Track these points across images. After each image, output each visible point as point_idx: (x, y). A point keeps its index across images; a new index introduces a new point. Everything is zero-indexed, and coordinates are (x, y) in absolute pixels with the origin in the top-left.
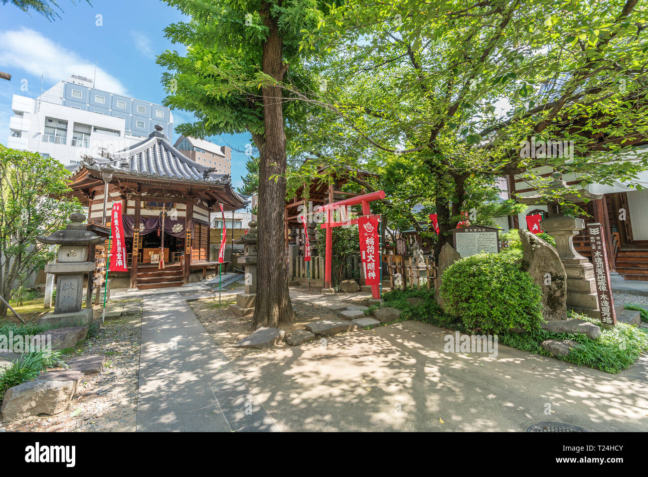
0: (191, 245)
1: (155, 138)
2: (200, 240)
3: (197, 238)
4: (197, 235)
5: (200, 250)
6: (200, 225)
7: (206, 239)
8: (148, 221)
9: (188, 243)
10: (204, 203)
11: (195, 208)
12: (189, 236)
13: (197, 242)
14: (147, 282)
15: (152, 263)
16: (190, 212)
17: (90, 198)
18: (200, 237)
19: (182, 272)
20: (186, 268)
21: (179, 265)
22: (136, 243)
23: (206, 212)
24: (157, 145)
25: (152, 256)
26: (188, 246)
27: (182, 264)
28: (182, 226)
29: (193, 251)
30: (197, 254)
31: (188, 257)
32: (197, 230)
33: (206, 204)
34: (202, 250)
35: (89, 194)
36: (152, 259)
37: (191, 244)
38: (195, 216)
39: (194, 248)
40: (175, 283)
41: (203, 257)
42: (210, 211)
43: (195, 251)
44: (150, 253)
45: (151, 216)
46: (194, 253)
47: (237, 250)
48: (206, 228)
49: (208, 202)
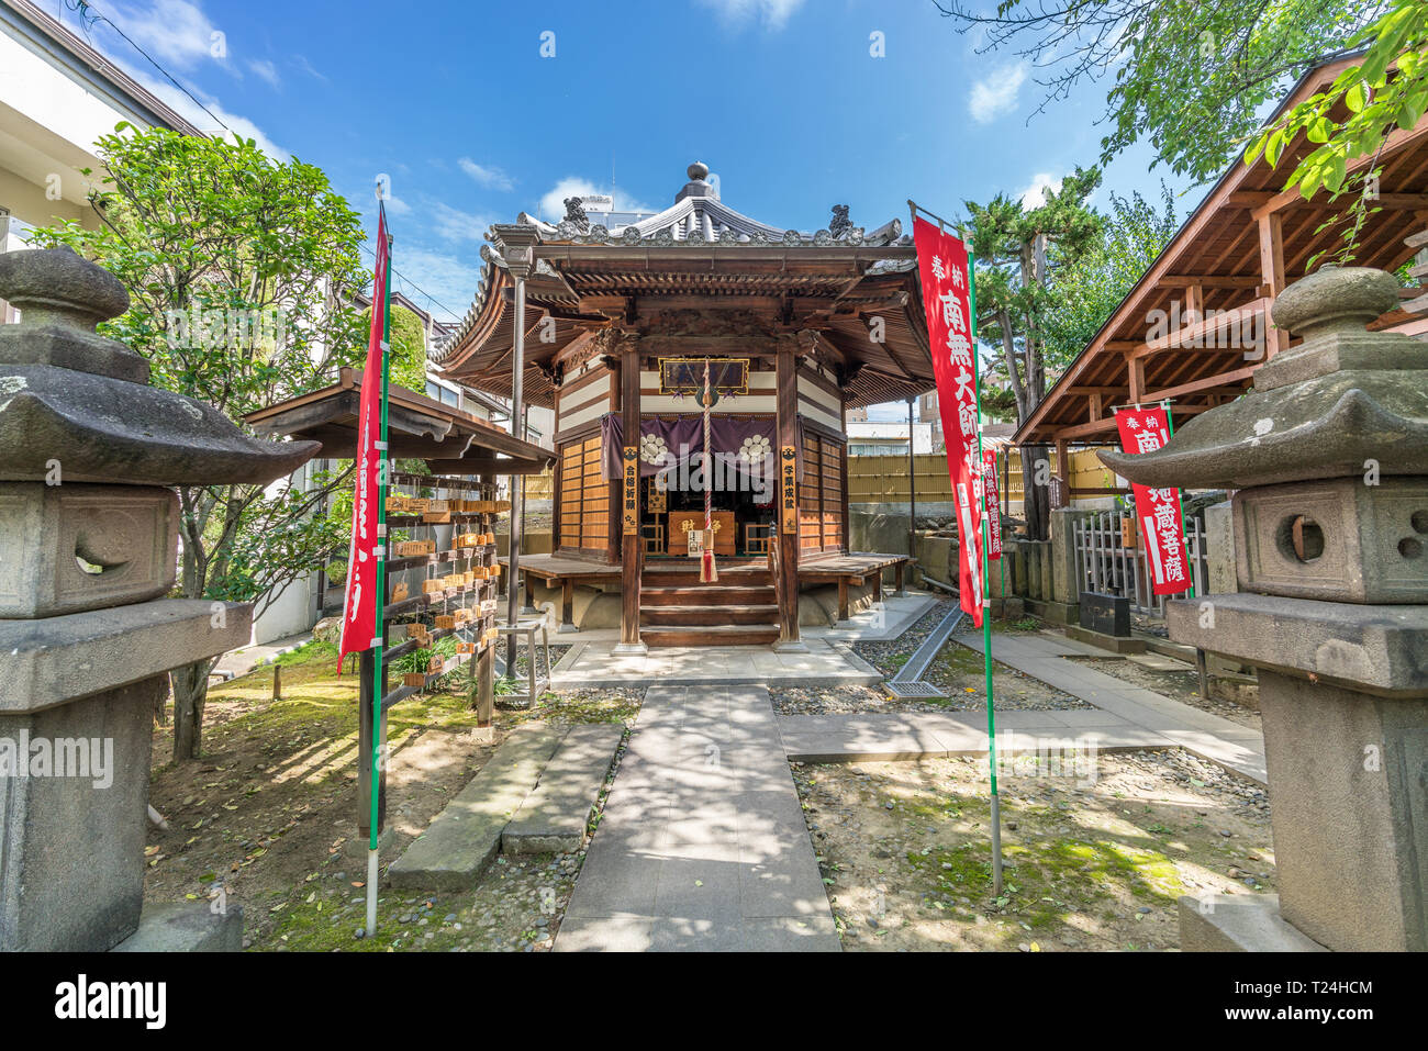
0: (798, 504)
1: (688, 201)
2: (820, 488)
3: (813, 482)
4: (813, 470)
5: (821, 518)
6: (819, 438)
7: (836, 486)
8: (677, 428)
9: (789, 493)
10: (826, 372)
11: (804, 386)
12: (789, 469)
13: (812, 495)
14: (672, 620)
15: (691, 555)
16: (789, 397)
17: (555, 382)
18: (820, 477)
19: (772, 593)
20: (784, 583)
21: (764, 566)
22: (630, 493)
23: (833, 403)
24: (693, 217)
25: (690, 535)
26: (789, 505)
27: (771, 565)
28: (766, 441)
29: (802, 521)
30: (815, 531)
31: (791, 543)
32: (812, 457)
33: (831, 377)
34: (828, 518)
35: (552, 373)
36: (691, 544)
37: (798, 498)
38: (804, 409)
39: (805, 513)
40: (753, 634)
41: (831, 542)
42: (847, 399)
43: (809, 521)
44: (685, 525)
45: (682, 416)
46: (808, 528)
47: (924, 520)
48: (835, 452)
49: (839, 370)
